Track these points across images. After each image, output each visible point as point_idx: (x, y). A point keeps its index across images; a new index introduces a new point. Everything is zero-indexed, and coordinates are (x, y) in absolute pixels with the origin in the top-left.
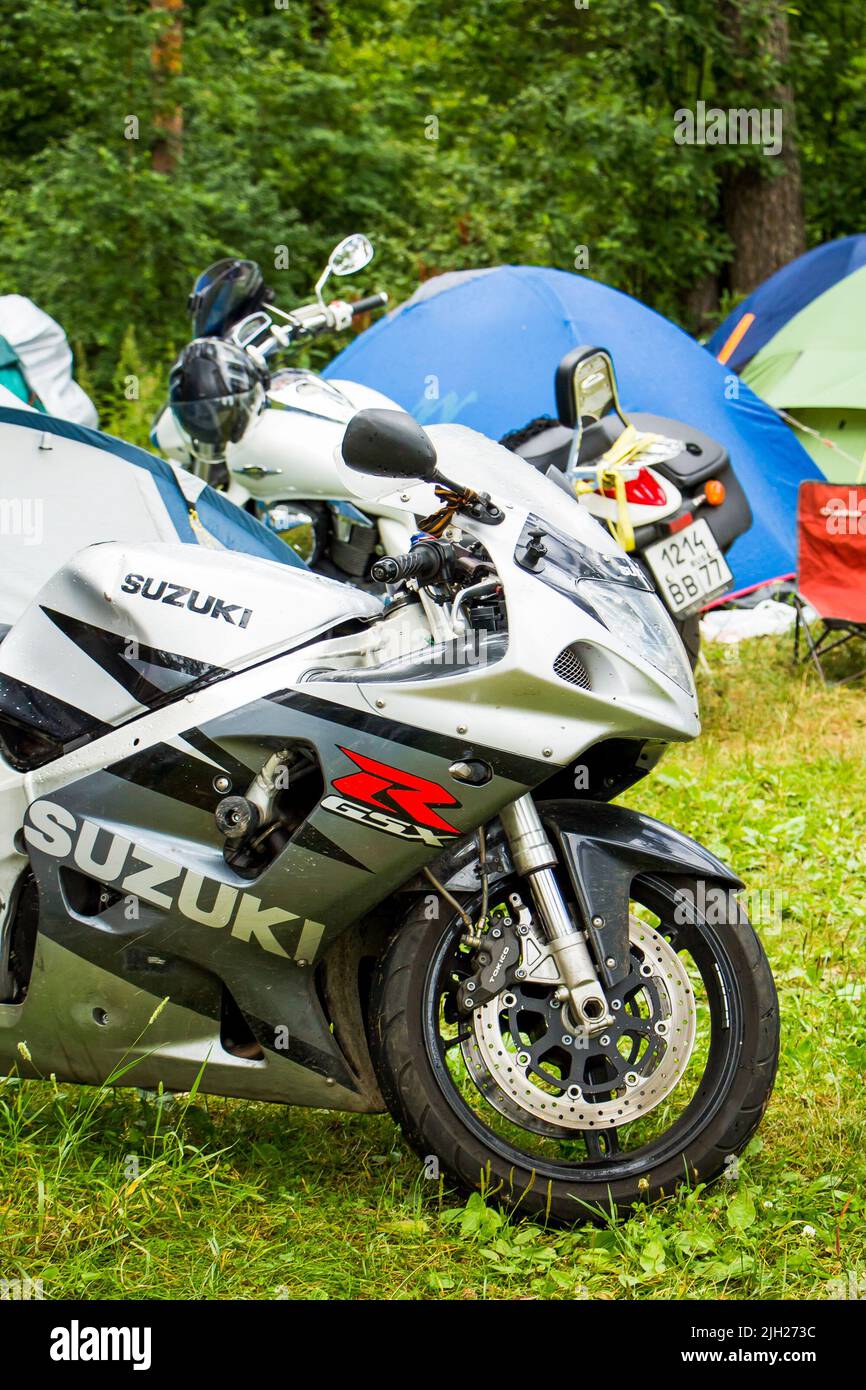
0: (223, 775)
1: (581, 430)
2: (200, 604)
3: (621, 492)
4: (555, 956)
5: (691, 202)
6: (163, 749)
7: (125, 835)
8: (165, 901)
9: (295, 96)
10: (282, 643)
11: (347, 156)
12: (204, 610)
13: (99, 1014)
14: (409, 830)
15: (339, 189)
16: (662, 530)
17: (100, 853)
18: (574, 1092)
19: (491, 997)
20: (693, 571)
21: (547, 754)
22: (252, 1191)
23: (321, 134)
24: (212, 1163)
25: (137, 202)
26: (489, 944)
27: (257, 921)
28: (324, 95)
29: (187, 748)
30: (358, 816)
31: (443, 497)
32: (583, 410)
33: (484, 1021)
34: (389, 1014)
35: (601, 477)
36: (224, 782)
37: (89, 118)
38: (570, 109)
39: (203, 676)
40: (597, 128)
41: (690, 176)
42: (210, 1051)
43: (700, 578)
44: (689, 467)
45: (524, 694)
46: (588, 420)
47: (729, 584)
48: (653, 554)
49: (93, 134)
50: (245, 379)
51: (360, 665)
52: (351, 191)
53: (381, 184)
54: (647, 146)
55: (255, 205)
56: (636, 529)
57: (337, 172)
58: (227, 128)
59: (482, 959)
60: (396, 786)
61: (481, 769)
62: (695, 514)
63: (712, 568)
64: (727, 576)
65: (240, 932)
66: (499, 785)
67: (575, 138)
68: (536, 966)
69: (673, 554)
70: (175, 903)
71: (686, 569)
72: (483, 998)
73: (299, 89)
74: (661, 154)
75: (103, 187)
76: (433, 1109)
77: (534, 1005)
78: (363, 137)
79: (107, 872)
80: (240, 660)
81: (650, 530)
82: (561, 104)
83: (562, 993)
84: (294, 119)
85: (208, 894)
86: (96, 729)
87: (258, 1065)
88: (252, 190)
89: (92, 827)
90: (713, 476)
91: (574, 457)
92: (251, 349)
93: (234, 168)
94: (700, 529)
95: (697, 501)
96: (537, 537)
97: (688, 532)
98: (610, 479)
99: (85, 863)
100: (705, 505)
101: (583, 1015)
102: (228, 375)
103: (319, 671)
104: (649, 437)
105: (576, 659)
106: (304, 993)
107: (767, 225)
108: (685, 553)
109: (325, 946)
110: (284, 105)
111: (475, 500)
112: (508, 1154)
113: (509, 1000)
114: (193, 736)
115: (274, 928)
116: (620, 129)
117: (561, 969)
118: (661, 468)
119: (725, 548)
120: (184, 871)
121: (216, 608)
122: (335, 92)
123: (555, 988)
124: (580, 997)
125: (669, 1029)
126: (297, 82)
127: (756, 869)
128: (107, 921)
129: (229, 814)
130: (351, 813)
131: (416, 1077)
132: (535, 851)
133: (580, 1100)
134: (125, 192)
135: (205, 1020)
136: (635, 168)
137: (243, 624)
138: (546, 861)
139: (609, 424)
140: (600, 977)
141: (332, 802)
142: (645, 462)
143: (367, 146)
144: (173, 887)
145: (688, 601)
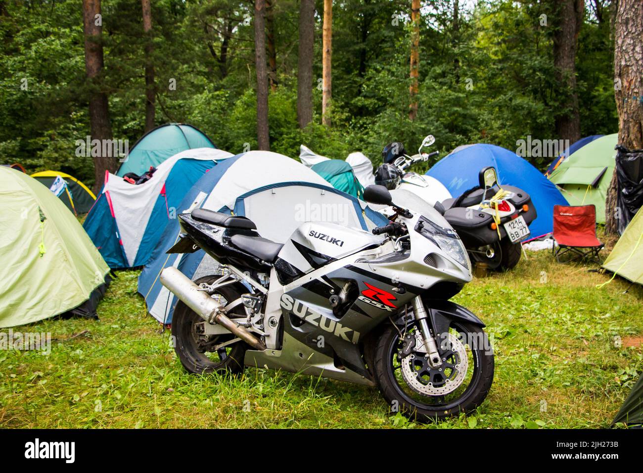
0: (332, 289)
1: (486, 190)
2: (329, 240)
3: (497, 208)
4: (425, 344)
5: (547, 126)
6: (316, 281)
7: (306, 304)
8: (316, 324)
9: (449, 99)
10: (352, 251)
11: (463, 114)
12: (330, 241)
13: (301, 355)
14: (383, 307)
15: (460, 124)
16: (508, 219)
17: (300, 310)
18: (430, 384)
19: (407, 356)
20: (518, 230)
21: (422, 286)
22: (338, 408)
23: (456, 109)
24: (327, 399)
25: (403, 127)
26: (406, 340)
27: (341, 331)
28: (458, 98)
29: (322, 280)
30: (368, 302)
31: (395, 210)
32: (487, 184)
33: (405, 362)
34: (377, 359)
35: (491, 203)
36: (333, 291)
37: (393, 105)
38: (513, 101)
39: (330, 260)
40: (522, 106)
41: (547, 119)
42: (331, 367)
43: (520, 232)
44: (518, 200)
45: (415, 268)
46: (488, 187)
47: (529, 234)
48: (506, 225)
49: (393, 109)
50: (395, 175)
51: (374, 258)
52: (463, 124)
53: (472, 122)
54: (535, 111)
55: (437, 128)
56: (501, 218)
57: (460, 119)
58: (430, 107)
59: (404, 345)
60: (379, 294)
61: (403, 289)
62: (519, 214)
63: (524, 230)
64: (528, 232)
65: (337, 334)
66: (408, 294)
67: (514, 109)
68: (420, 347)
69: (512, 225)
70: (319, 325)
71: (516, 230)
72: (404, 356)
73: (451, 97)
74: (538, 113)
75: (395, 123)
76: (389, 387)
77: (419, 358)
78: (467, 109)
79: (301, 315)
80: (339, 256)
81: (505, 218)
82: (511, 100)
83: (427, 355)
84: (449, 105)
85: (328, 322)
86: (301, 274)
87: (344, 371)
88: (436, 124)
89: (298, 301)
90: (526, 203)
91: (484, 197)
92: (399, 167)
93: (432, 118)
94: (521, 218)
95: (520, 211)
96: (421, 222)
97: (517, 219)
98: (494, 204)
99: (296, 312)
100: (523, 212)
101: (433, 362)
102: (390, 174)
103: (360, 259)
104: (506, 192)
105: (432, 258)
106: (355, 352)
107: (569, 132)
108: (516, 225)
109: (360, 339)
110: (446, 101)
111: (404, 211)
112: (410, 401)
113: (412, 357)
114: (324, 277)
115: (346, 333)
116: (527, 106)
117: (427, 348)
118: (510, 200)
119: (528, 224)
120: (321, 316)
121: (334, 241)
122: (460, 97)
123: (425, 354)
124: (432, 357)
125: (459, 367)
126: (450, 95)
127: (522, 318)
128: (302, 329)
129: (333, 300)
130: (366, 301)
131: (384, 378)
132: (421, 314)
133: (432, 386)
134: (401, 124)
135: (329, 358)
136: (532, 117)
137: (341, 246)
138: (424, 317)
139: (495, 188)
140: (438, 351)
141: (361, 298)
142: (505, 199)
143: (469, 112)
144: (318, 320)
145: (516, 239)
